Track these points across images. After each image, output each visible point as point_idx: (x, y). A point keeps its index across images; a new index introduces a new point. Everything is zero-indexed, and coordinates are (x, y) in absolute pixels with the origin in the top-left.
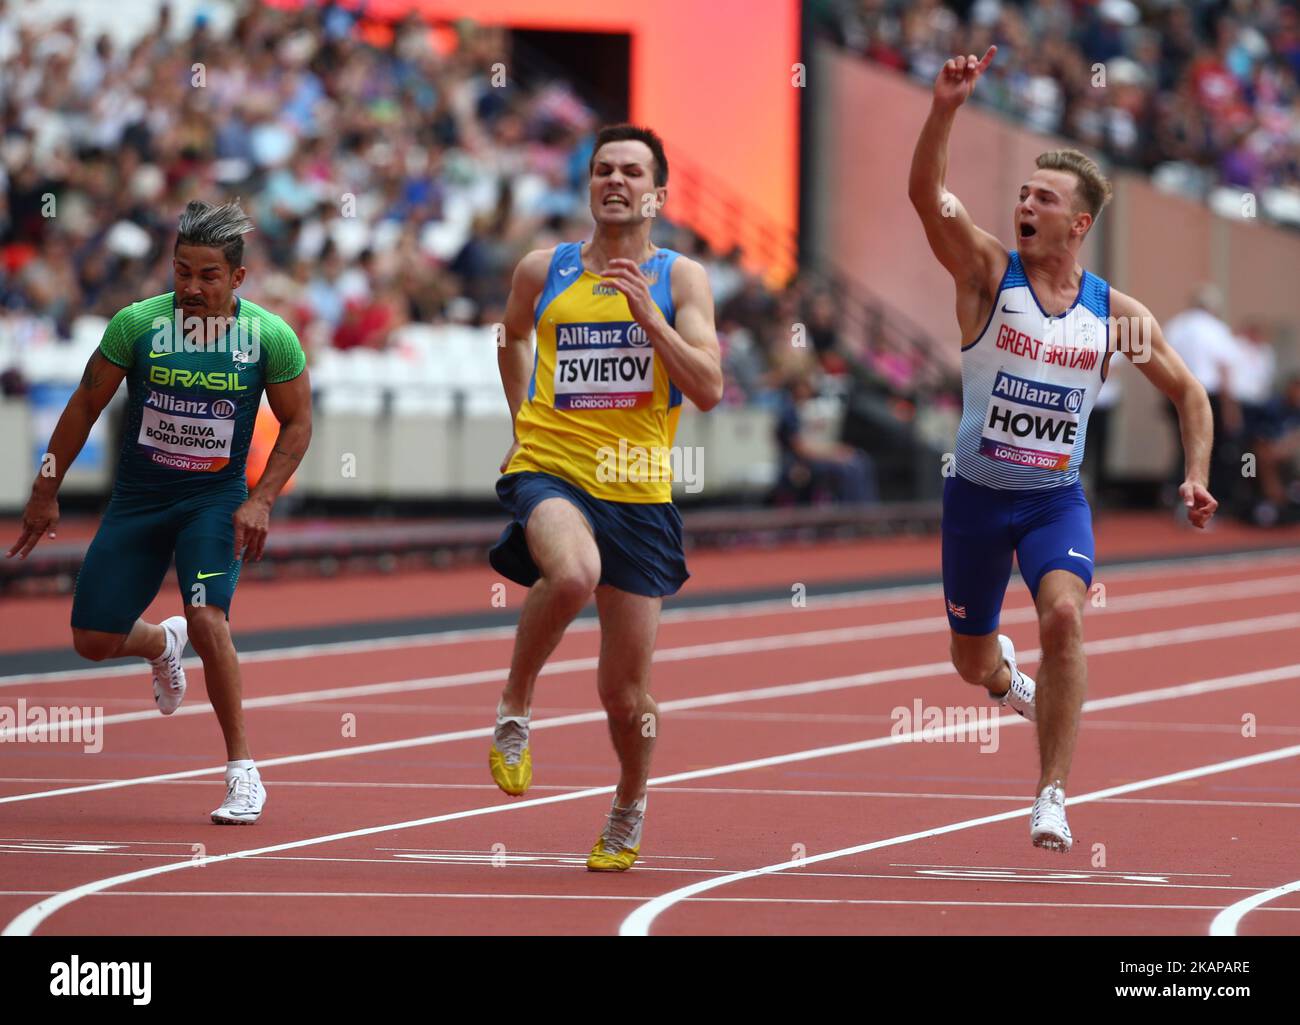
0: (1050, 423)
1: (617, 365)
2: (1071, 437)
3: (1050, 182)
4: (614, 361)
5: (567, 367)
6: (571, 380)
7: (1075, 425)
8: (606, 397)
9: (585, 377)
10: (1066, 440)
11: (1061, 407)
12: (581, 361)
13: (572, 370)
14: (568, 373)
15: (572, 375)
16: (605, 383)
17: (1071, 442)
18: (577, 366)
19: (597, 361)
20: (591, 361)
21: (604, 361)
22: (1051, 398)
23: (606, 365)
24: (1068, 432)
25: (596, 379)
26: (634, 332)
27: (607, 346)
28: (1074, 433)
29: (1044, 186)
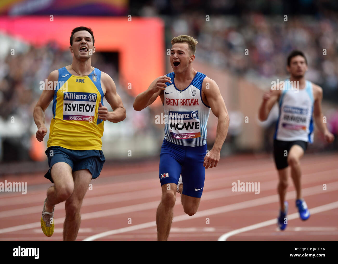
0: (189, 124)
1: (85, 106)
2: (197, 127)
3: (180, 47)
4: (84, 105)
5: (67, 106)
6: (69, 110)
7: (198, 123)
8: (80, 117)
9: (74, 110)
10: (196, 128)
11: (191, 118)
12: (73, 104)
13: (69, 107)
14: (68, 108)
15: (69, 109)
16: (80, 112)
17: (198, 128)
18: (71, 106)
19: (78, 104)
20: (76, 104)
21: (80, 105)
22: (186, 116)
23: (81, 106)
24: (196, 126)
25: (77, 111)
26: (91, 96)
27: (81, 100)
28: (198, 125)
29: (179, 49)
